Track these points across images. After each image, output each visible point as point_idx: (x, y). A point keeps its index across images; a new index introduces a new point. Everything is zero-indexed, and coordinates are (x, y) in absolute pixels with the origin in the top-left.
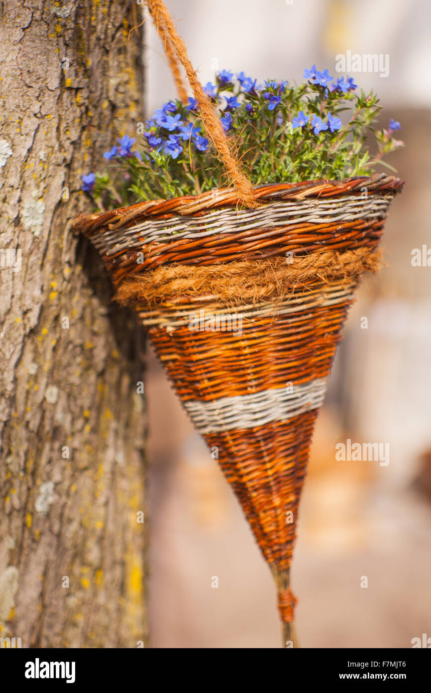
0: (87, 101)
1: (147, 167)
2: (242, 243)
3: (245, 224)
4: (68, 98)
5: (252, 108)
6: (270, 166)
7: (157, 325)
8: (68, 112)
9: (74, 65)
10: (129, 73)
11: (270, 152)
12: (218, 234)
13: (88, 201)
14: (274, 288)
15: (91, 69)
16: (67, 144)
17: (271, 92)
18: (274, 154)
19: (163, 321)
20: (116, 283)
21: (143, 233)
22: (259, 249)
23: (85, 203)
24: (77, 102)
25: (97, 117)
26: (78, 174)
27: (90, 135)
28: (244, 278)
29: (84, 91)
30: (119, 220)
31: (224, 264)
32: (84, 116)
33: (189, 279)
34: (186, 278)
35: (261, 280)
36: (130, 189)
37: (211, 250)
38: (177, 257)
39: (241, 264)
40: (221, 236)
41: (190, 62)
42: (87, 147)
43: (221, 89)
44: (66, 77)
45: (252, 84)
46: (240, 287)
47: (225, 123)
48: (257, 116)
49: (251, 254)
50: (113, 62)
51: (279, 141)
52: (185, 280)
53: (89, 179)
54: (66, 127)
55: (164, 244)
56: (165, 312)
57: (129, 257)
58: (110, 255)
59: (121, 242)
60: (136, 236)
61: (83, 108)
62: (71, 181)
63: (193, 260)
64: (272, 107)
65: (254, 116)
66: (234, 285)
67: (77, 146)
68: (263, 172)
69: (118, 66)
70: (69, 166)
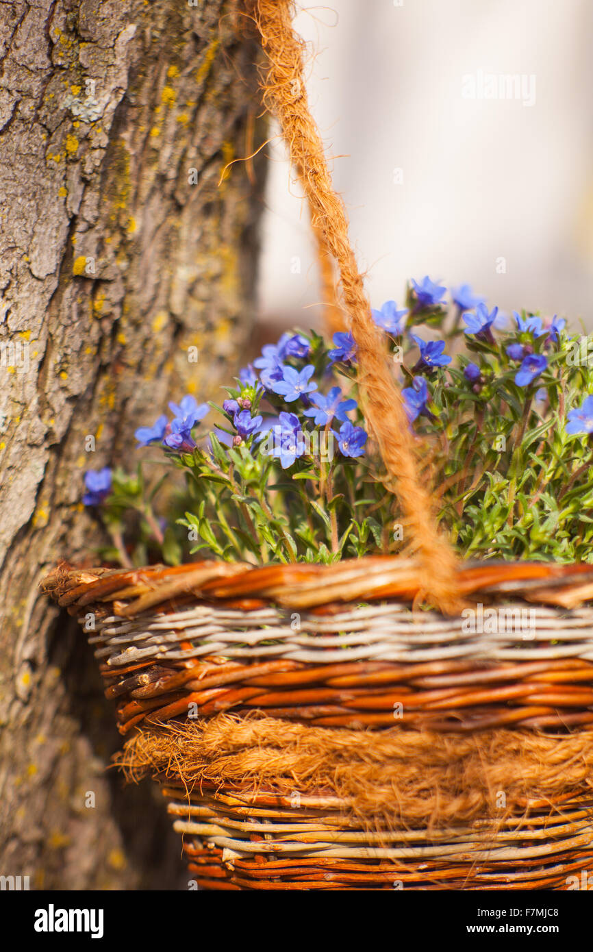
0: (117, 311)
1: (226, 477)
2: (418, 690)
3: (429, 646)
4: (75, 299)
5: (480, 376)
6: (504, 511)
7: (203, 838)
8: (69, 331)
9: (97, 228)
10: (224, 258)
11: (510, 479)
12: (365, 660)
13: (94, 527)
14: (482, 802)
15: (138, 242)
16: (59, 400)
17: (526, 344)
18: (519, 482)
19: (217, 832)
20: (122, 728)
21: (189, 634)
22: (458, 708)
23: (86, 532)
24: (94, 311)
25: (137, 346)
26: (77, 468)
27: (118, 384)
28: (414, 770)
29: (112, 287)
30: (136, 598)
31: (374, 730)
32: (108, 343)
33: (285, 751)
34: (278, 747)
35: (453, 778)
36: (181, 521)
37: (345, 695)
38: (261, 698)
39: (412, 738)
40: (372, 667)
41: (352, 254)
42: (105, 411)
43: (417, 319)
44: (76, 253)
45: (488, 318)
46: (402, 790)
47: (413, 402)
48: (488, 394)
49: (437, 716)
50: (190, 231)
51: (531, 454)
52: (275, 751)
53: (98, 482)
54: (61, 363)
55: (236, 665)
56: (222, 814)
57: (154, 681)
58: (115, 667)
59: (138, 644)
60: (173, 637)
61: (107, 325)
62: (59, 481)
63: (299, 709)
64: (523, 379)
65: (482, 395)
66: (389, 782)
67: (84, 406)
68: (486, 524)
69: (200, 241)
70: (58, 449)
